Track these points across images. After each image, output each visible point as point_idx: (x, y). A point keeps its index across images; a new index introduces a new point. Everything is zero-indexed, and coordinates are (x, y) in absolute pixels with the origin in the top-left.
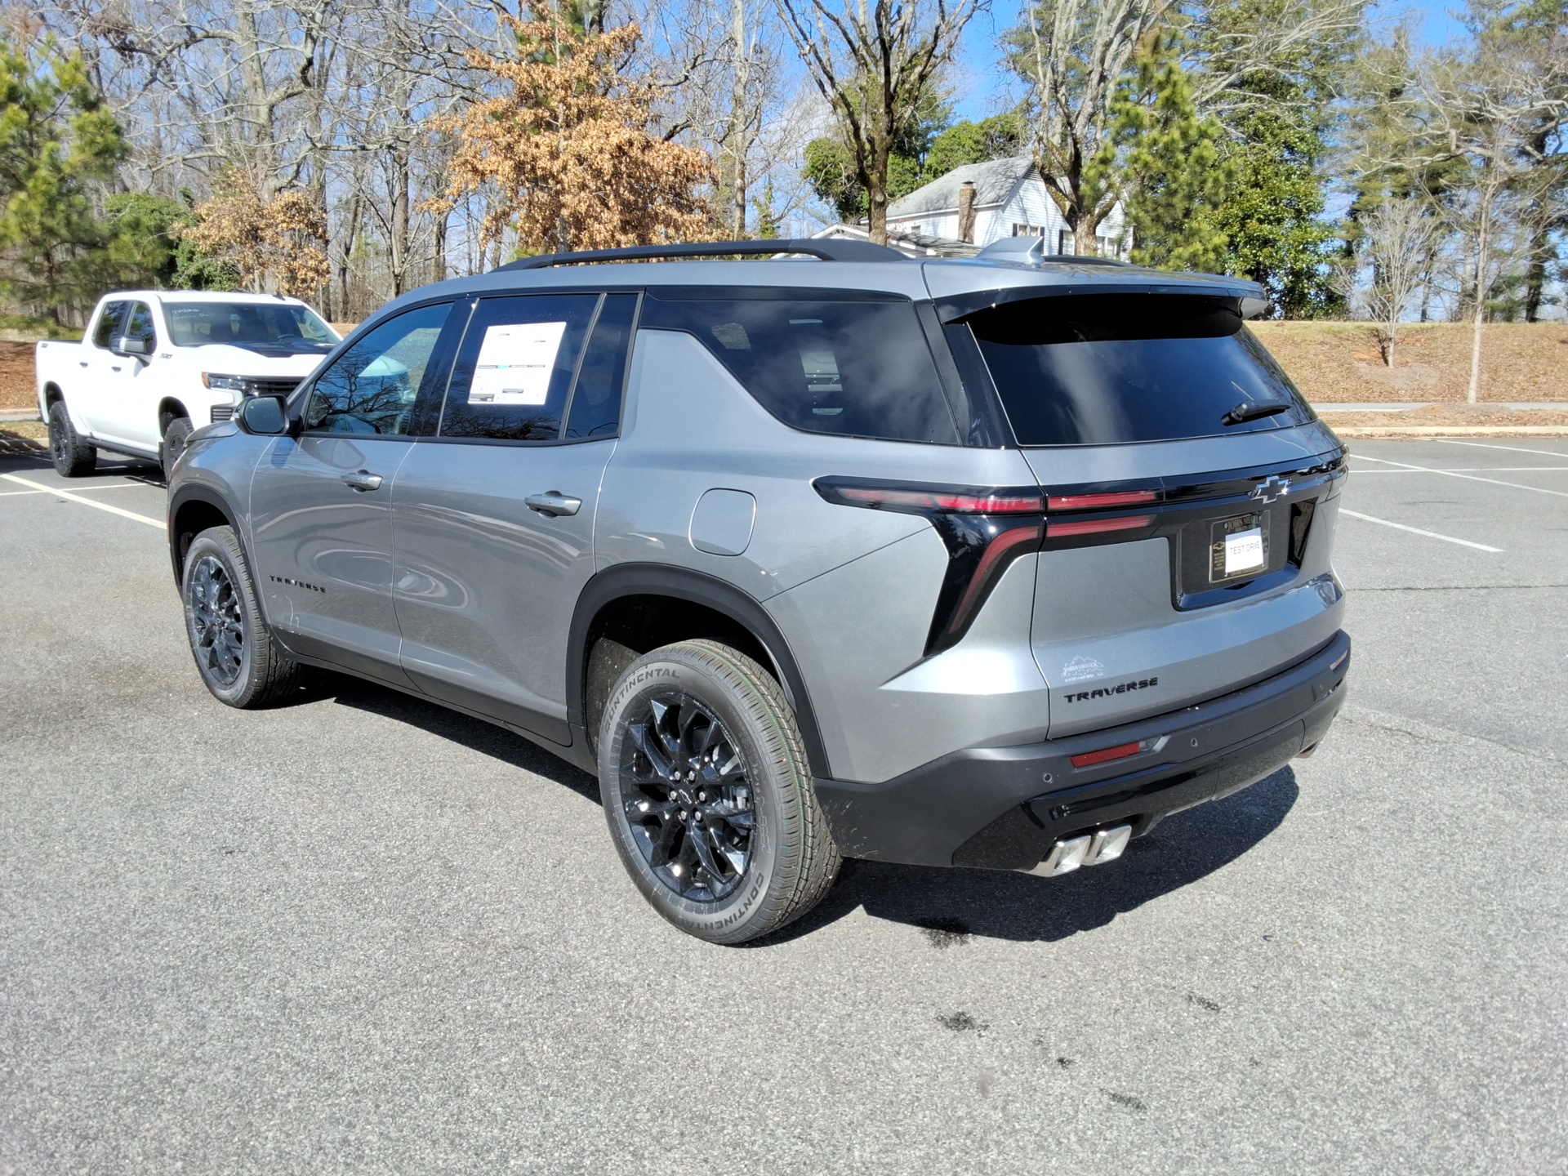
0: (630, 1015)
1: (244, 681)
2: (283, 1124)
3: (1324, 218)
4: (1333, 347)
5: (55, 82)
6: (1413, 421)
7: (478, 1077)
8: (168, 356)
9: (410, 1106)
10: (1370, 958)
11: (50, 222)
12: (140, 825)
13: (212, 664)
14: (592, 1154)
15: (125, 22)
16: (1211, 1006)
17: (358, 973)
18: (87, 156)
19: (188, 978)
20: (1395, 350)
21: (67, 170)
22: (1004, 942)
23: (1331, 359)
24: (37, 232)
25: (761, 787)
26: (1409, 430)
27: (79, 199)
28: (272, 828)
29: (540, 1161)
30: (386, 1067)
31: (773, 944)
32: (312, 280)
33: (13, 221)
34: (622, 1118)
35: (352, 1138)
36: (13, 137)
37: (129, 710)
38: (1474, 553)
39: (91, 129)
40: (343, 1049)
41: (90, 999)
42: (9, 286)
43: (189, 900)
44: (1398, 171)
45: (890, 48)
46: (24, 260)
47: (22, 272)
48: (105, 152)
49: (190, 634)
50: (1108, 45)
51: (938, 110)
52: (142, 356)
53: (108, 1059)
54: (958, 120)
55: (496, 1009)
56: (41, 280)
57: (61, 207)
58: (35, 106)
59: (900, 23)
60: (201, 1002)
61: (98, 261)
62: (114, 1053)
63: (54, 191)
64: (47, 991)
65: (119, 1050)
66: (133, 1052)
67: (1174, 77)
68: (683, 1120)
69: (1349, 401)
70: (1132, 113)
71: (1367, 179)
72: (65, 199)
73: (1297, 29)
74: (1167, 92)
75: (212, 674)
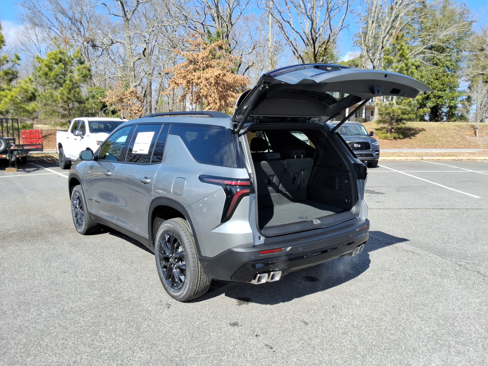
0: (148, 318)
1: (83, 228)
2: (50, 339)
3: (459, 89)
4: (458, 131)
5: (72, 57)
6: (477, 155)
7: (103, 331)
8: (88, 136)
9: (83, 337)
10: (360, 314)
11: (70, 96)
12: (45, 264)
13: (77, 222)
14: (122, 351)
15: (93, 39)
16: (306, 324)
17: (84, 304)
18: (80, 77)
19: (42, 303)
20: (479, 132)
21: (74, 81)
22: (258, 304)
23: (457, 135)
24: (65, 99)
25: (187, 258)
26: (475, 158)
27: (77, 90)
28: (78, 266)
29: (109, 351)
30: (81, 327)
31: (195, 302)
32: (137, 113)
33: (59, 96)
34: (134, 343)
35: (65, 343)
36: (60, 72)
37: (55, 234)
38: (470, 198)
39: (81, 70)
40: (72, 322)
41: (15, 306)
42: (57, 114)
43: (49, 284)
44: (483, 74)
45: (316, 41)
46: (62, 107)
47: (61, 110)
48: (85, 76)
49: (73, 214)
50: (384, 37)
51: (335, 58)
52: (82, 136)
53: (15, 321)
54: (341, 61)
55: (114, 315)
56: (67, 112)
57: (72, 92)
58: (66, 63)
59: (319, 33)
60: (42, 309)
61: (83, 107)
62: (17, 320)
63: (70, 87)
64: (7, 304)
65: (18, 319)
66: (21, 320)
67: (403, 47)
68: (149, 344)
69: (463, 148)
70: (389, 59)
71: (474, 77)
72: (74, 89)
73: (446, 31)
74: (401, 52)
75: (77, 225)
